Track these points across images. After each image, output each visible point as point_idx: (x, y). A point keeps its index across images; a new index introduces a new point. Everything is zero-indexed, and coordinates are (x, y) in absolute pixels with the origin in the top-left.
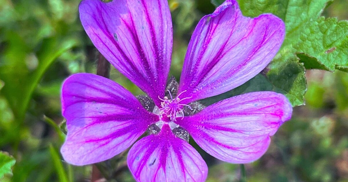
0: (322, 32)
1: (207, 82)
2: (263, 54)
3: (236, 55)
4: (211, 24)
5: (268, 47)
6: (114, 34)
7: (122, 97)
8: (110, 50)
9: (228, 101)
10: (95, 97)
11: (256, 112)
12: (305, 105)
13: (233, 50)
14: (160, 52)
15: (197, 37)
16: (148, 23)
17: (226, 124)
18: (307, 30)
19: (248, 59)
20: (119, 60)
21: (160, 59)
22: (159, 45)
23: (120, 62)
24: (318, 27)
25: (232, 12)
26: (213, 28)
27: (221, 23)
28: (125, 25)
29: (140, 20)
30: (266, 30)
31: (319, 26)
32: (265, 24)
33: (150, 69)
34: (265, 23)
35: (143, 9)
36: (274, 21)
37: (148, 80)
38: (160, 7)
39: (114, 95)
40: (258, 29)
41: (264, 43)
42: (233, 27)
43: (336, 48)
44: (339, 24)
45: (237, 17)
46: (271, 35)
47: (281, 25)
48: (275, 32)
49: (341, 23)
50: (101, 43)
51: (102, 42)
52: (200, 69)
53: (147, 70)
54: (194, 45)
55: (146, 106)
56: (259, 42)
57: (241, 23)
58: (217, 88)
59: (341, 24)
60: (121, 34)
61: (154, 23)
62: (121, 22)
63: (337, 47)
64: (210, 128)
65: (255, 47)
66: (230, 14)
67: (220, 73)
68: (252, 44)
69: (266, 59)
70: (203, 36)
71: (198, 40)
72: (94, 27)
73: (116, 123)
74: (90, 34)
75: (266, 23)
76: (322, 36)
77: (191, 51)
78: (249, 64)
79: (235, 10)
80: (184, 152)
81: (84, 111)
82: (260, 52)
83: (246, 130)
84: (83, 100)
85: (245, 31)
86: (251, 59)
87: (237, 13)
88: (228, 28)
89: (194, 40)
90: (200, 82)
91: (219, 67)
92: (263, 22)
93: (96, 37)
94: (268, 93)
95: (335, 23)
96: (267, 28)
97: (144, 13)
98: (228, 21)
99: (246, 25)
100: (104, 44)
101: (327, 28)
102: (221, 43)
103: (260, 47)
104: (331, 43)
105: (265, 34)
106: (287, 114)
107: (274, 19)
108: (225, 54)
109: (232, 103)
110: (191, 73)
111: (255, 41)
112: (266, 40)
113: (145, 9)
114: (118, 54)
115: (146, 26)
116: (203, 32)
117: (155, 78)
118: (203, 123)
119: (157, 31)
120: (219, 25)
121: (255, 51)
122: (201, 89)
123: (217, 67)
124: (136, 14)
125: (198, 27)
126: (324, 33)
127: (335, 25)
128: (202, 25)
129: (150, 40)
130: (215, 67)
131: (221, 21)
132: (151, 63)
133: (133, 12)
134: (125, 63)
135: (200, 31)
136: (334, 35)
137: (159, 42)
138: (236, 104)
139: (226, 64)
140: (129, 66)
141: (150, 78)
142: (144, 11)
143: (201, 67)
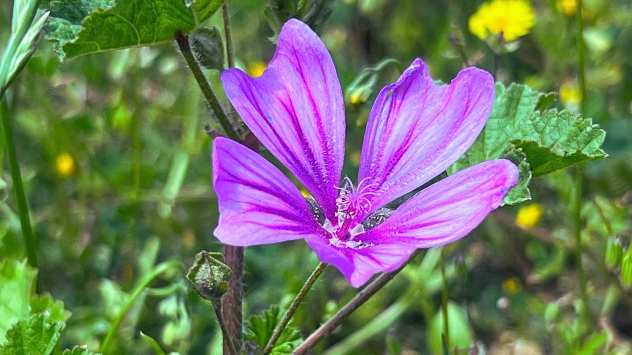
0: (538, 132)
1: (395, 179)
2: (468, 129)
3: (431, 136)
4: (394, 101)
5: (474, 117)
6: (268, 114)
7: (284, 190)
8: (264, 132)
9: (428, 191)
10: (251, 181)
11: (468, 195)
12: (531, 199)
13: (428, 130)
14: (329, 140)
15: (377, 117)
16: (310, 103)
17: (428, 219)
18: (519, 134)
19: (449, 139)
20: (276, 147)
21: (329, 150)
22: (326, 131)
23: (278, 149)
24: (532, 126)
25: (421, 81)
26: (397, 106)
27: (408, 97)
28: (280, 104)
29: (300, 99)
30: (469, 94)
31: (533, 124)
32: (467, 85)
33: (316, 164)
34: (466, 83)
35: (302, 85)
36: (478, 78)
37: (315, 179)
38: (325, 80)
39: (275, 185)
40: (459, 93)
41: (467, 113)
42: (424, 101)
43: (560, 145)
44: (560, 116)
45: (428, 87)
46: (476, 98)
47: (489, 80)
48: (481, 93)
49: (563, 114)
50: (253, 121)
51: (254, 119)
52: (384, 161)
53: (313, 164)
54: (374, 128)
55: (315, 214)
56: (462, 113)
57: (433, 95)
58: (410, 183)
59: (562, 116)
60: (276, 115)
61: (319, 103)
62: (274, 101)
63: (561, 143)
64: (406, 230)
65: (456, 120)
66: (417, 84)
67: (413, 163)
68: (452, 118)
69: (473, 133)
70: (384, 116)
71: (378, 122)
72: (243, 100)
73: (280, 218)
74: (238, 108)
75: (468, 82)
76: (539, 137)
77: (370, 137)
78: (451, 146)
79: (425, 78)
80: (376, 253)
81: (239, 194)
82: (462, 128)
83: (456, 217)
84: (237, 181)
85: (439, 104)
86: (452, 139)
87: (427, 82)
88: (416, 103)
89: (373, 121)
90: (385, 180)
91: (409, 155)
92: (464, 82)
93: (246, 112)
94: (482, 165)
95: (555, 115)
96: (470, 90)
97: (304, 91)
98: (416, 94)
99: (440, 97)
100: (256, 122)
101: (544, 125)
102: (409, 123)
103: (463, 120)
104: (553, 142)
105: (468, 100)
106: (512, 176)
107: (478, 74)
108: (416, 137)
109: (433, 193)
110: (371, 168)
111: (456, 111)
112: (469, 109)
113: (305, 86)
114: (275, 139)
115: (308, 107)
116: (384, 110)
117: (324, 176)
118: (395, 228)
119: (323, 112)
120: (404, 101)
121: (456, 126)
122: (387, 190)
123: (407, 157)
124: (295, 91)
125: (377, 102)
126: (542, 132)
127: (555, 119)
128: (382, 100)
129: (314, 125)
130: (404, 156)
131: (406, 95)
132: (318, 156)
133: (291, 88)
134: (285, 152)
135: (380, 109)
136: (555, 132)
137: (327, 127)
138: (440, 193)
139: (419, 150)
140: (289, 157)
141: (317, 176)
142: (304, 88)
143: (386, 158)
